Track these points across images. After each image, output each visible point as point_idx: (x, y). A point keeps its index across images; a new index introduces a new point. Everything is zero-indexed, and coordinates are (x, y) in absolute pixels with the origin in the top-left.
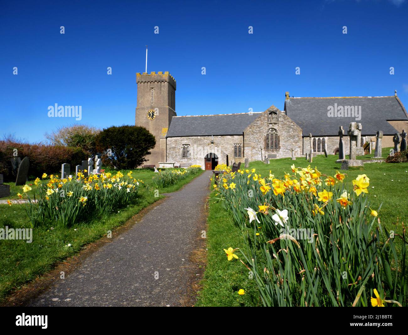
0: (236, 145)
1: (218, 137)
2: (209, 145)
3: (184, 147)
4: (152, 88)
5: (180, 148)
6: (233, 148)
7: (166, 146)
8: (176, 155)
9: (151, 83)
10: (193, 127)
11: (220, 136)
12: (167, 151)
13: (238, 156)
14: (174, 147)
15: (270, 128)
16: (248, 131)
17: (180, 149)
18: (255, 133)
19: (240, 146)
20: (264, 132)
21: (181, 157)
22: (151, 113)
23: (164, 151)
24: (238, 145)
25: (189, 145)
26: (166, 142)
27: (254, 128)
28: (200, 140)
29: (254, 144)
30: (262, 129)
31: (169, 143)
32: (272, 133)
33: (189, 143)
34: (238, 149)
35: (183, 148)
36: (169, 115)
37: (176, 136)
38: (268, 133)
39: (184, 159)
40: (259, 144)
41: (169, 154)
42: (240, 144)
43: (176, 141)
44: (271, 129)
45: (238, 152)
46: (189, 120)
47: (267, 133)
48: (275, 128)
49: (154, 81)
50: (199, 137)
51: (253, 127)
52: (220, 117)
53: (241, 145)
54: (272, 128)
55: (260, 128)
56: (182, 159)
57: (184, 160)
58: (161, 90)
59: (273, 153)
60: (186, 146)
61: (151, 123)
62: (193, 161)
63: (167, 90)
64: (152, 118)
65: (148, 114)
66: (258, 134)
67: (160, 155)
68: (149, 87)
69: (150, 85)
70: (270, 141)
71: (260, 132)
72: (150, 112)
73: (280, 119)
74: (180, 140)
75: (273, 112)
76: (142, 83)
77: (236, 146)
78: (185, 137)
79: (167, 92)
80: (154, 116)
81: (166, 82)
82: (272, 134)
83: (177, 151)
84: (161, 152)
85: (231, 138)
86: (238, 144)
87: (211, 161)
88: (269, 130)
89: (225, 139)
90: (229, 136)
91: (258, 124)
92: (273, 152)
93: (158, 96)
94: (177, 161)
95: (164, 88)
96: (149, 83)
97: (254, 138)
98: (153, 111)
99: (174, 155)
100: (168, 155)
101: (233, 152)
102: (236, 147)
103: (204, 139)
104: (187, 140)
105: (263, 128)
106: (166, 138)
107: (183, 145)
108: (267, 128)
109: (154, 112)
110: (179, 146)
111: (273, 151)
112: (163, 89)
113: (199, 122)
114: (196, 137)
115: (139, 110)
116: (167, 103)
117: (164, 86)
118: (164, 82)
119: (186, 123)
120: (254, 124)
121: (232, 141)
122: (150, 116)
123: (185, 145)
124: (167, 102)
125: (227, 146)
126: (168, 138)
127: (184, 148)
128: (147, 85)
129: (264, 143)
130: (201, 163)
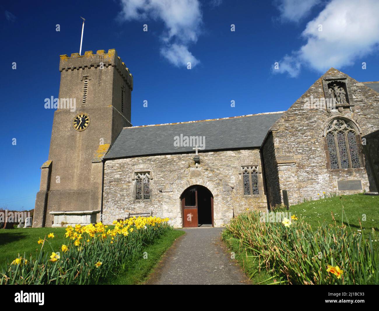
0: (246, 168)
1: (207, 153)
2: (189, 167)
3: (139, 177)
4: (86, 78)
5: (130, 179)
6: (240, 176)
7: (103, 178)
8: (123, 196)
9: (83, 69)
10: (158, 140)
11: (212, 153)
12: (105, 188)
13: (251, 191)
14: (118, 179)
15: (334, 119)
16: (282, 128)
17: (129, 182)
18: (299, 131)
19: (254, 171)
20: (322, 126)
21: (132, 199)
22: (81, 119)
23: (97, 188)
24: (250, 170)
25: (149, 173)
26: (104, 170)
27: (294, 120)
28: (171, 162)
29: (299, 156)
30: (315, 121)
31: (109, 171)
32: (341, 129)
33: (149, 170)
34: (250, 178)
35: (135, 181)
36: (113, 120)
37: (123, 156)
38: (330, 130)
39: (139, 202)
40: (311, 156)
41: (108, 194)
42: (254, 167)
43: (122, 166)
44: (335, 122)
45: (251, 183)
46: (151, 131)
47: (328, 131)
48: (346, 116)
49: (89, 66)
50: (169, 156)
51: (292, 118)
52: (208, 123)
53: (257, 169)
54: (338, 119)
55: (310, 119)
56: (134, 203)
57: (138, 205)
58: (100, 79)
59: (351, 178)
60: (142, 177)
61: (80, 137)
62: (156, 206)
63: (112, 78)
64: (82, 128)
65: (75, 121)
66: (308, 133)
67: (90, 197)
68: (80, 75)
69: (83, 73)
70: (337, 148)
71: (310, 128)
72: (79, 117)
73: (354, 97)
74: (129, 163)
75: (336, 83)
76: (70, 70)
77: (246, 171)
78: (140, 158)
79: (112, 82)
80: (86, 125)
81: (109, 66)
82: (340, 132)
83: (125, 186)
84: (92, 191)
85: (234, 155)
86: (250, 167)
87: (196, 205)
88: (332, 123)
89: (222, 157)
90: (231, 152)
91: (303, 110)
92: (350, 175)
93: (95, 90)
94: (124, 209)
95: (106, 76)
96: (81, 69)
97: (299, 143)
98: (84, 116)
99: (119, 195)
100: (105, 195)
101: (242, 184)
102: (246, 174)
103: (180, 159)
104: (144, 162)
105: (318, 119)
106: (104, 161)
107: (137, 173)
108: (327, 119)
109: (86, 117)
110: (128, 176)
111: (350, 173)
112: (104, 77)
113: (170, 132)
114: (163, 156)
115: (59, 115)
116: (111, 101)
117: (106, 72)
118: (107, 65)
119: (146, 135)
120: (295, 110)
121: (237, 162)
122: (78, 124)
123: (141, 173)
124: (112, 98)
125: (226, 171)
126: (107, 162)
127: (139, 180)
128: (78, 73)
129: (324, 155)
130: (171, 211)
